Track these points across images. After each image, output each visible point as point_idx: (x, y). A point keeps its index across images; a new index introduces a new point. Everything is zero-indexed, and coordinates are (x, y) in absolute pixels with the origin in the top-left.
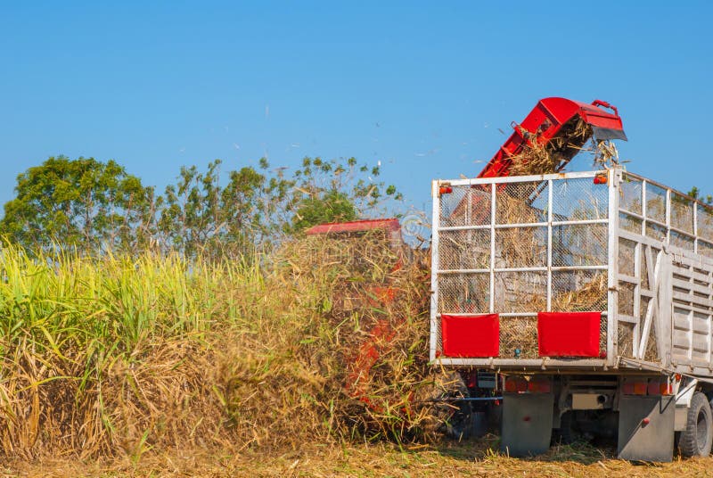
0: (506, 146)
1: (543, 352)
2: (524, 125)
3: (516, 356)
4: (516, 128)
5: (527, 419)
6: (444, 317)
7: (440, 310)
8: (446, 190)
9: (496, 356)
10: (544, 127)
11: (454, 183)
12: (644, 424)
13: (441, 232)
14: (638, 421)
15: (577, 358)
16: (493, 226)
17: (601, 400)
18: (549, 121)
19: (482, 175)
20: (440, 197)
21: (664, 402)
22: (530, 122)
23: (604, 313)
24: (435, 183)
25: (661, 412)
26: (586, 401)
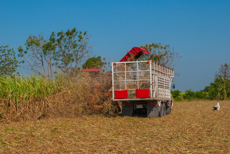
0: (126, 56)
1: (137, 98)
2: (129, 52)
3: (131, 98)
4: (128, 53)
5: (127, 111)
6: (115, 91)
7: (114, 89)
8: (115, 64)
9: (127, 98)
10: (134, 53)
11: (117, 63)
12: (153, 110)
13: (114, 73)
14: (151, 110)
15: (144, 98)
16: (125, 72)
17: (143, 106)
18: (135, 52)
19: (120, 61)
20: (113, 66)
21: (156, 106)
22: (131, 51)
23: (150, 89)
24: (112, 63)
25: (156, 108)
26: (140, 107)
